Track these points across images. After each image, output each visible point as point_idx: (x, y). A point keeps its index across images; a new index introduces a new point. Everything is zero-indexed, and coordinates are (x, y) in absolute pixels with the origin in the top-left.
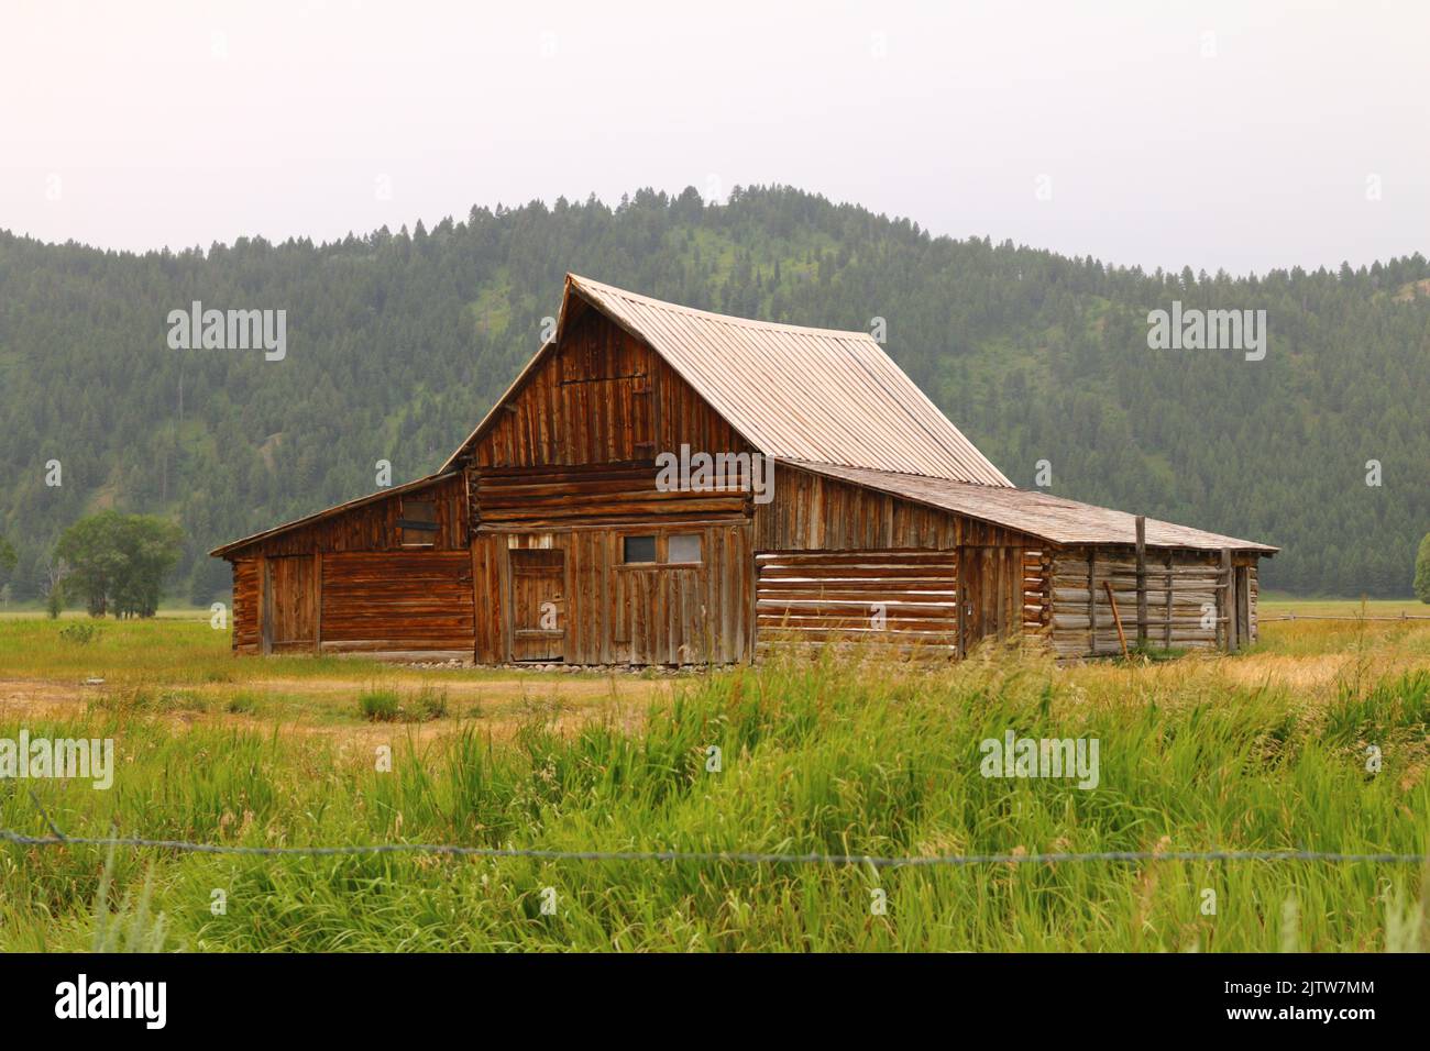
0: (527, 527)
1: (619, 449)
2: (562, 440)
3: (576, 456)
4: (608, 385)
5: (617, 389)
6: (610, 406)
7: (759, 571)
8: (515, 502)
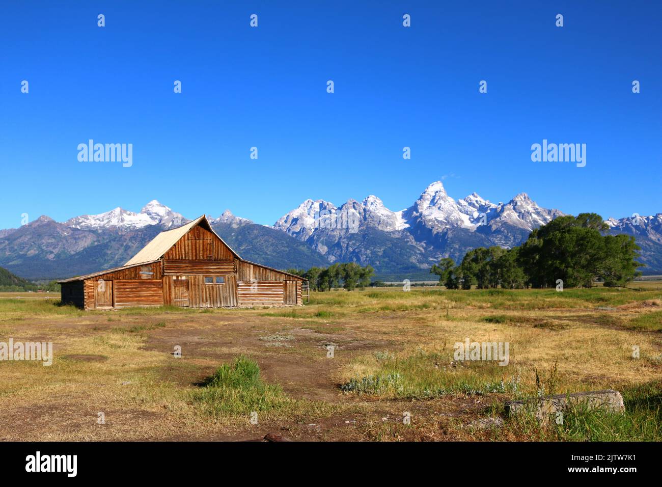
0: (178, 274)
1: (203, 256)
2: (188, 253)
3: (192, 258)
4: (201, 241)
5: (203, 242)
6: (201, 246)
7: (238, 286)
8: (175, 268)
